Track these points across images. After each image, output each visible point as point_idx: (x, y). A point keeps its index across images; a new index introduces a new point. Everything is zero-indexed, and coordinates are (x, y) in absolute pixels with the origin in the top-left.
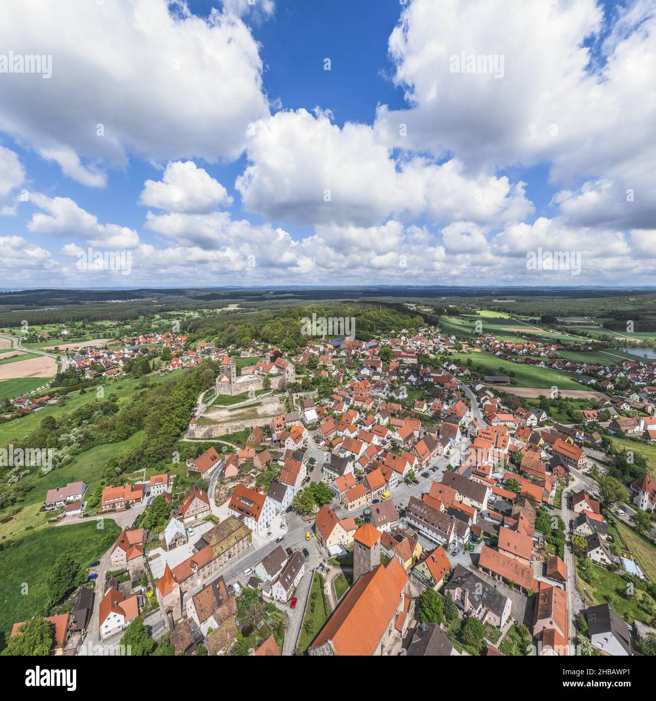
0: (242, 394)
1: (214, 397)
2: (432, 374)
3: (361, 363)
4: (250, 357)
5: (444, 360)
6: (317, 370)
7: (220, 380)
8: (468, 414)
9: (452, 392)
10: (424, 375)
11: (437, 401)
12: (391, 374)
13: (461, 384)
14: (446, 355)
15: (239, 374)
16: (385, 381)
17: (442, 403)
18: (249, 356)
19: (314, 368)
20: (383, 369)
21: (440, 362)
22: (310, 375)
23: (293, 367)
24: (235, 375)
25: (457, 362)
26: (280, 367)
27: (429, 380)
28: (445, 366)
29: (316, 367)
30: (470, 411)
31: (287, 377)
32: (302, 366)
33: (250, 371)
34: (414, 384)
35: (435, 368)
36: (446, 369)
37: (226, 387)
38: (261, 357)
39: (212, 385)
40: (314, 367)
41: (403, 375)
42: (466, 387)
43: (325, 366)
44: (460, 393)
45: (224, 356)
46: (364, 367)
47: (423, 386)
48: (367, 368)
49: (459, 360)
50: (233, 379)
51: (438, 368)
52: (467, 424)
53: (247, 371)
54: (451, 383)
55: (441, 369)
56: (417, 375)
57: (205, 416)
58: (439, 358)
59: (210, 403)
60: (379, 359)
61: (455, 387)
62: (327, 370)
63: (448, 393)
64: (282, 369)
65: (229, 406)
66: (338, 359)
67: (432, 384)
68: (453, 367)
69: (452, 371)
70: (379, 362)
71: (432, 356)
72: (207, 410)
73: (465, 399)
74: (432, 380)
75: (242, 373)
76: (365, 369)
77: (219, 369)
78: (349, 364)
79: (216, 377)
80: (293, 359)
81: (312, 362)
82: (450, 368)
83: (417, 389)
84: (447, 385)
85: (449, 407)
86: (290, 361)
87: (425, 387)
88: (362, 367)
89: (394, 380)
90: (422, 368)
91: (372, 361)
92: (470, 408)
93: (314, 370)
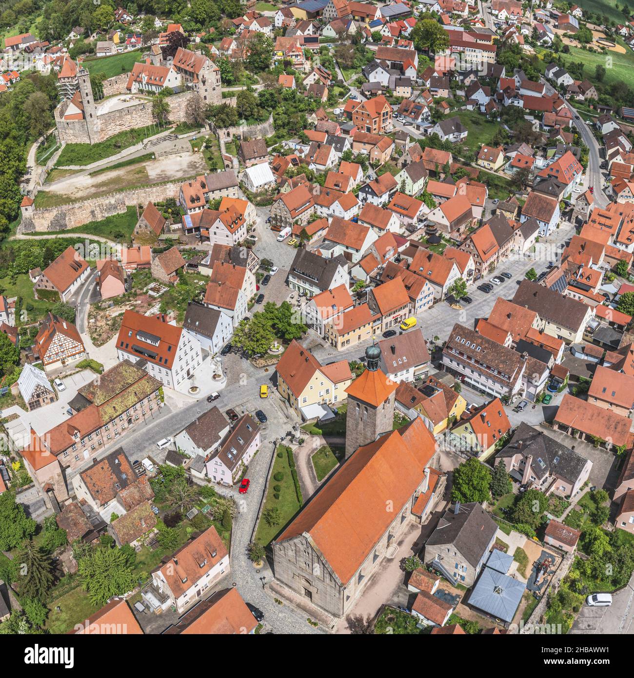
0: (111, 138)
1: (57, 150)
2: (523, 92)
3: (369, 55)
4: (118, 54)
5: (551, 62)
6: (271, 73)
7: (62, 114)
8: (579, 178)
9: (557, 132)
10: (505, 91)
11: (525, 149)
12: (437, 84)
13: (577, 118)
14: (556, 51)
15: (99, 96)
16: (421, 100)
17: (534, 155)
18: (114, 52)
19: (263, 69)
20: (419, 71)
21: (542, 65)
22: (254, 87)
23: (215, 67)
24: (91, 98)
25: (576, 70)
26: (186, 72)
27: (516, 103)
28: (551, 75)
29: (267, 66)
30: (584, 173)
31: (203, 94)
32: (235, 65)
33: (123, 86)
34: (483, 109)
35: (531, 79)
36: (553, 84)
37: (77, 126)
38: (142, 50)
39: (48, 126)
40: (263, 67)
41: (461, 88)
42: (585, 125)
43: (287, 64)
44: (571, 136)
45: (61, 58)
46: (377, 66)
47: (501, 115)
48: (385, 67)
49: (581, 65)
50: (89, 109)
51: (537, 77)
52: (575, 196)
53: (116, 86)
54: (557, 113)
55: (542, 80)
56: (491, 91)
57: (47, 189)
58: (541, 57)
59: (51, 164)
60: (412, 48)
61: (564, 122)
62: (293, 73)
63: (548, 135)
64: (190, 74)
65: (89, 167)
66: (317, 47)
67: (519, 113)
68: (567, 80)
69: (564, 89)
70: (411, 55)
71: (528, 49)
72: (49, 178)
73: (579, 149)
74: (521, 104)
75: (106, 91)
76: (379, 69)
77: (55, 89)
78: (342, 56)
79: (52, 108)
80: (214, 50)
81: (258, 54)
82: (560, 81)
83: (487, 122)
84: (550, 117)
85: (546, 162)
86: (208, 54)
87: (505, 117)
88: (373, 66)
89: (442, 99)
90: (503, 75)
91: (395, 51)
92: (585, 167)
93: (264, 74)
